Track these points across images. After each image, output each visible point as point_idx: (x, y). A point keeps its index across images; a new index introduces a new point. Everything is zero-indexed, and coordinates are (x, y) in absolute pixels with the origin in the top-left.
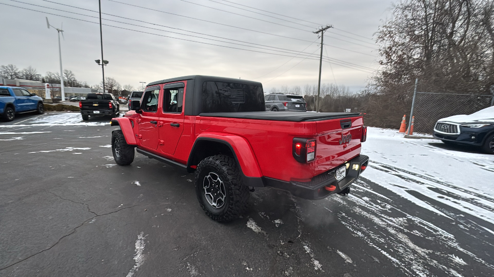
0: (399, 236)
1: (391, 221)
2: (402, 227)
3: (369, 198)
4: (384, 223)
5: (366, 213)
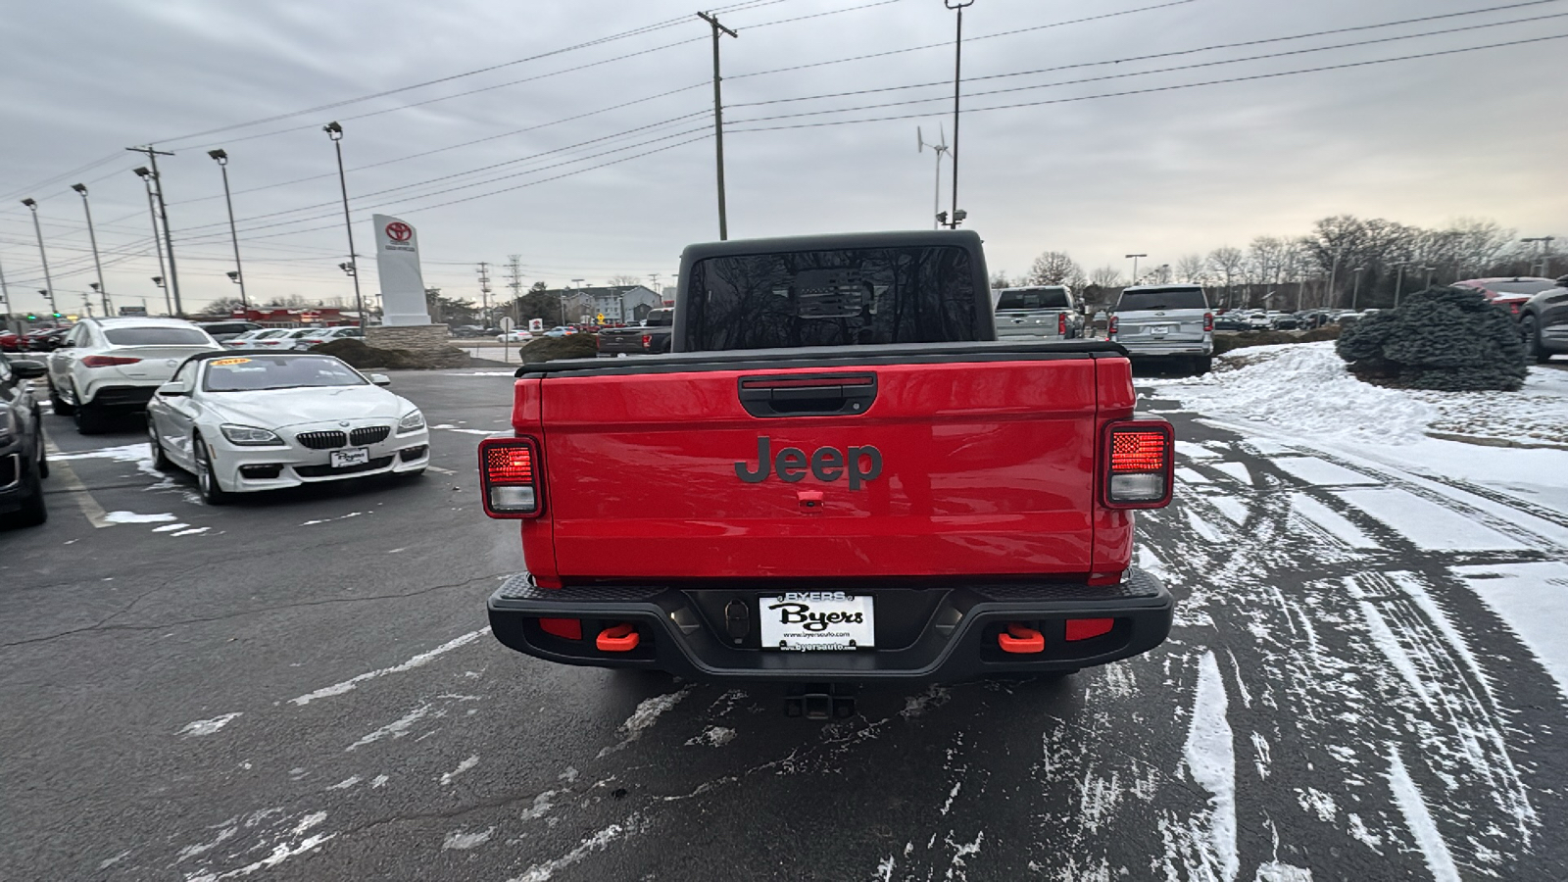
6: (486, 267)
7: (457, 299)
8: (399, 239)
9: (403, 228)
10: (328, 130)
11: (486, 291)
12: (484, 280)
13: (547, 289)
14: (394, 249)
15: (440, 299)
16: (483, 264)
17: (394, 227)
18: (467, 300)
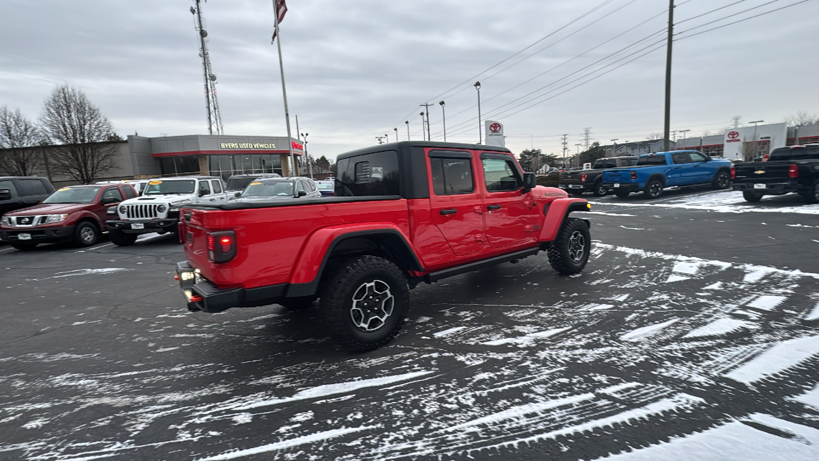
0: (128, 399)
1: (153, 412)
2: (131, 415)
3: (241, 424)
4: (162, 400)
5: (204, 394)
6: (566, 136)
7: (550, 154)
8: (495, 131)
9: (497, 125)
10: (475, 86)
11: (565, 149)
12: (565, 143)
13: (600, 145)
14: (492, 135)
15: (541, 155)
16: (565, 135)
17: (493, 125)
18: (555, 154)
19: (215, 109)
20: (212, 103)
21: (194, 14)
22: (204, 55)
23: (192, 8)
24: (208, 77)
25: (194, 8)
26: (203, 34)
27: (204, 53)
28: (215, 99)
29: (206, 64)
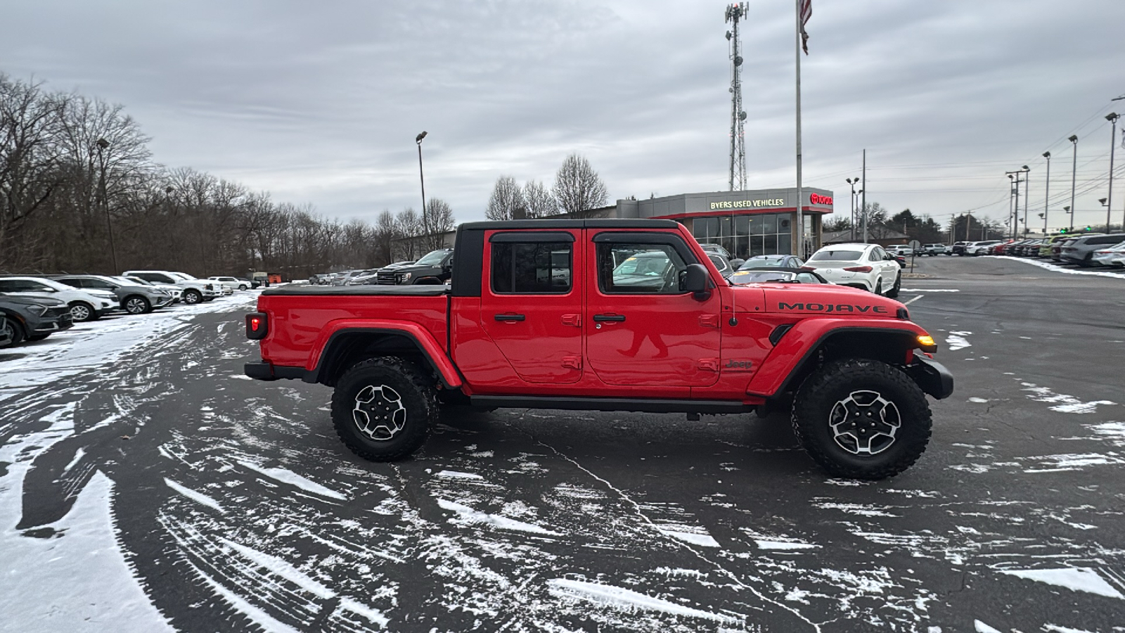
19: (740, 156)
20: (738, 150)
21: (729, 39)
22: (736, 88)
23: (728, 32)
24: (737, 116)
25: (730, 32)
26: (738, 61)
27: (735, 88)
28: (741, 143)
29: (736, 101)
